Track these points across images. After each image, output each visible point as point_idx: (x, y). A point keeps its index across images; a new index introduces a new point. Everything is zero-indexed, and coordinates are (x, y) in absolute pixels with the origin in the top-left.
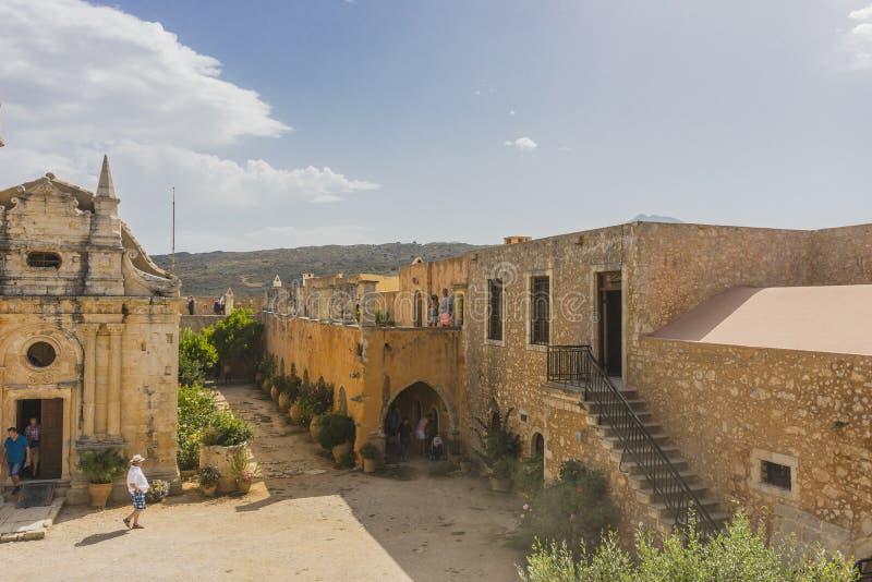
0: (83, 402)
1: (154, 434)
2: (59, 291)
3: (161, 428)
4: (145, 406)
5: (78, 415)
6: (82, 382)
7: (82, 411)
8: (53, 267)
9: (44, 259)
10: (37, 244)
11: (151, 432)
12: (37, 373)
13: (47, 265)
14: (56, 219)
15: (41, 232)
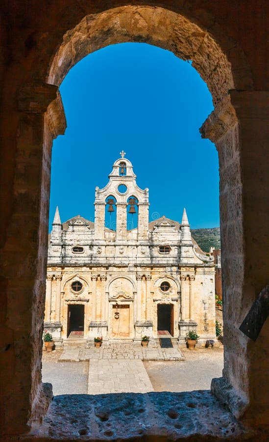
0: (181, 306)
1: (207, 320)
2: (171, 262)
3: (210, 318)
4: (203, 309)
5: (179, 311)
6: (180, 298)
7: (181, 310)
8: (168, 253)
9: (165, 249)
10: (163, 244)
11: (206, 319)
12: (164, 294)
13: (166, 251)
14: (169, 234)
15: (164, 239)
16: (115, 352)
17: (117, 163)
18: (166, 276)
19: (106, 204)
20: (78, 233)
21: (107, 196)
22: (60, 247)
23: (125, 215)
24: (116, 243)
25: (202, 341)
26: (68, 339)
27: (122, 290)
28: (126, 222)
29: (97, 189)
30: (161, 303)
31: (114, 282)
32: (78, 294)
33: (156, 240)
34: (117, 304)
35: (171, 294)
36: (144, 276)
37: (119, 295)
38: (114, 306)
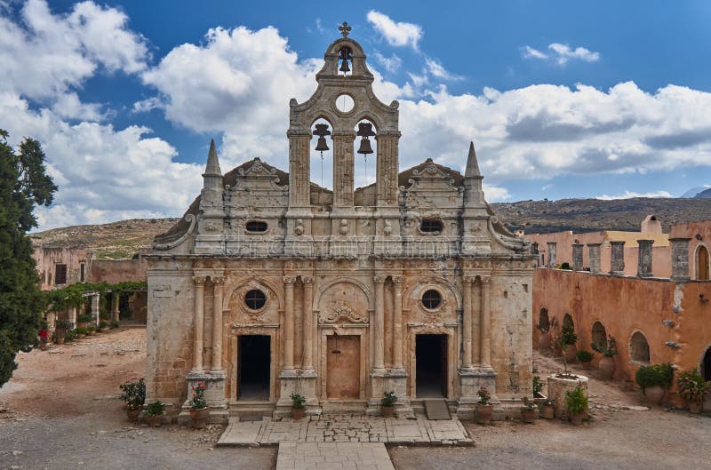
0: (463, 337)
1: (516, 366)
2: (445, 252)
3: (520, 362)
4: (507, 343)
5: (460, 347)
6: (462, 322)
8: (437, 232)
9: (431, 225)
10: (427, 214)
11: (513, 365)
12: (429, 314)
13: (433, 230)
14: (439, 195)
15: (429, 205)
16: (331, 427)
17: (333, 50)
18: (434, 280)
19: (311, 134)
20: (257, 194)
21: (312, 120)
22: (221, 221)
23: (350, 156)
24: (332, 215)
25: (505, 408)
26: (238, 403)
27: (344, 308)
28: (352, 170)
30: (423, 333)
31: (329, 291)
32: (257, 315)
33: (414, 207)
34: (335, 333)
35: (442, 314)
36: (389, 278)
37: (338, 317)
38: (329, 337)
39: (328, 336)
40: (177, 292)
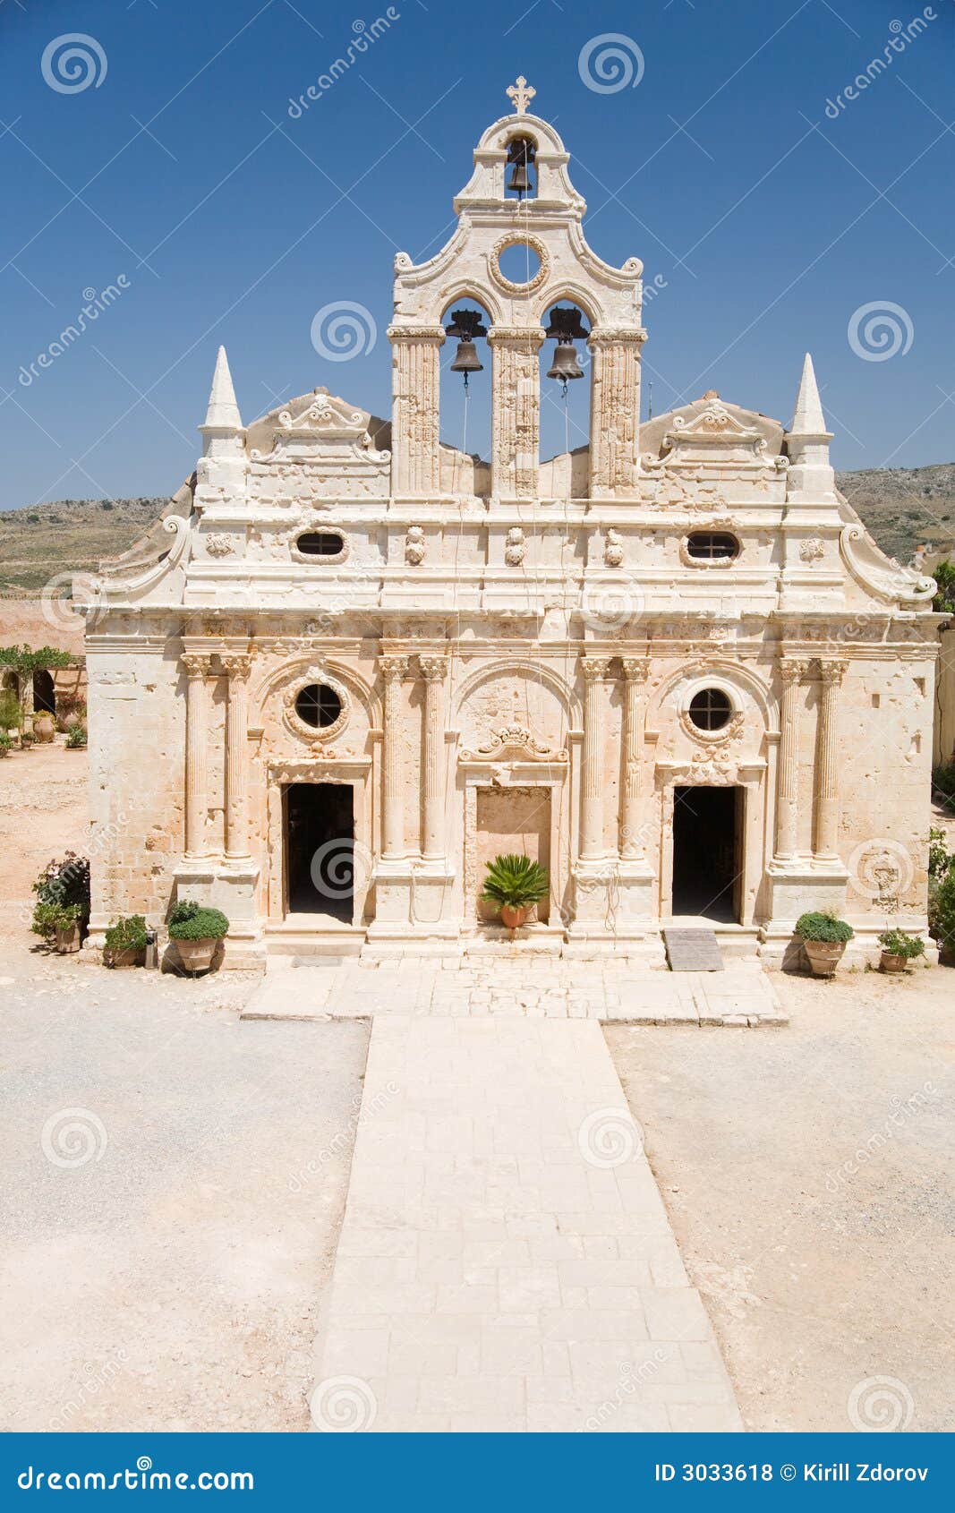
0: (780, 796)
5: (771, 816)
6: (777, 759)
7: (776, 812)
8: (725, 560)
9: (714, 544)
10: (703, 520)
12: (703, 743)
13: (717, 554)
14: (731, 475)
15: (709, 498)
17: (492, 142)
18: (716, 668)
19: (442, 332)
20: (320, 470)
21: (445, 300)
22: (242, 533)
23: (531, 386)
24: (491, 518)
25: (863, 948)
26: (286, 926)
27: (515, 726)
28: (535, 417)
29: (403, 261)
30: (690, 783)
31: (482, 690)
32: (324, 739)
33: (673, 503)
34: (495, 783)
35: (734, 743)
36: (616, 663)
37: (501, 747)
38: (481, 791)
39: (478, 788)
40: (150, 688)
